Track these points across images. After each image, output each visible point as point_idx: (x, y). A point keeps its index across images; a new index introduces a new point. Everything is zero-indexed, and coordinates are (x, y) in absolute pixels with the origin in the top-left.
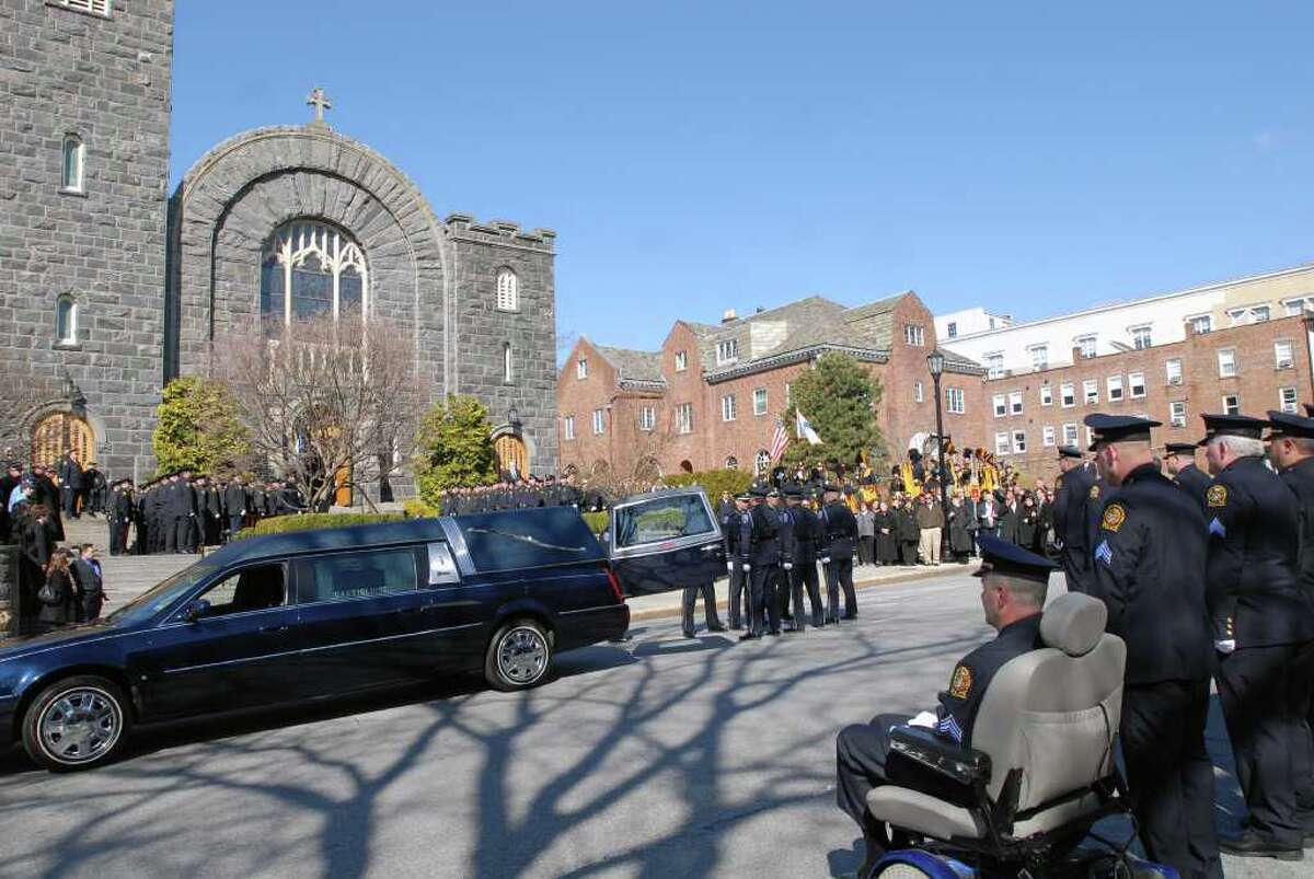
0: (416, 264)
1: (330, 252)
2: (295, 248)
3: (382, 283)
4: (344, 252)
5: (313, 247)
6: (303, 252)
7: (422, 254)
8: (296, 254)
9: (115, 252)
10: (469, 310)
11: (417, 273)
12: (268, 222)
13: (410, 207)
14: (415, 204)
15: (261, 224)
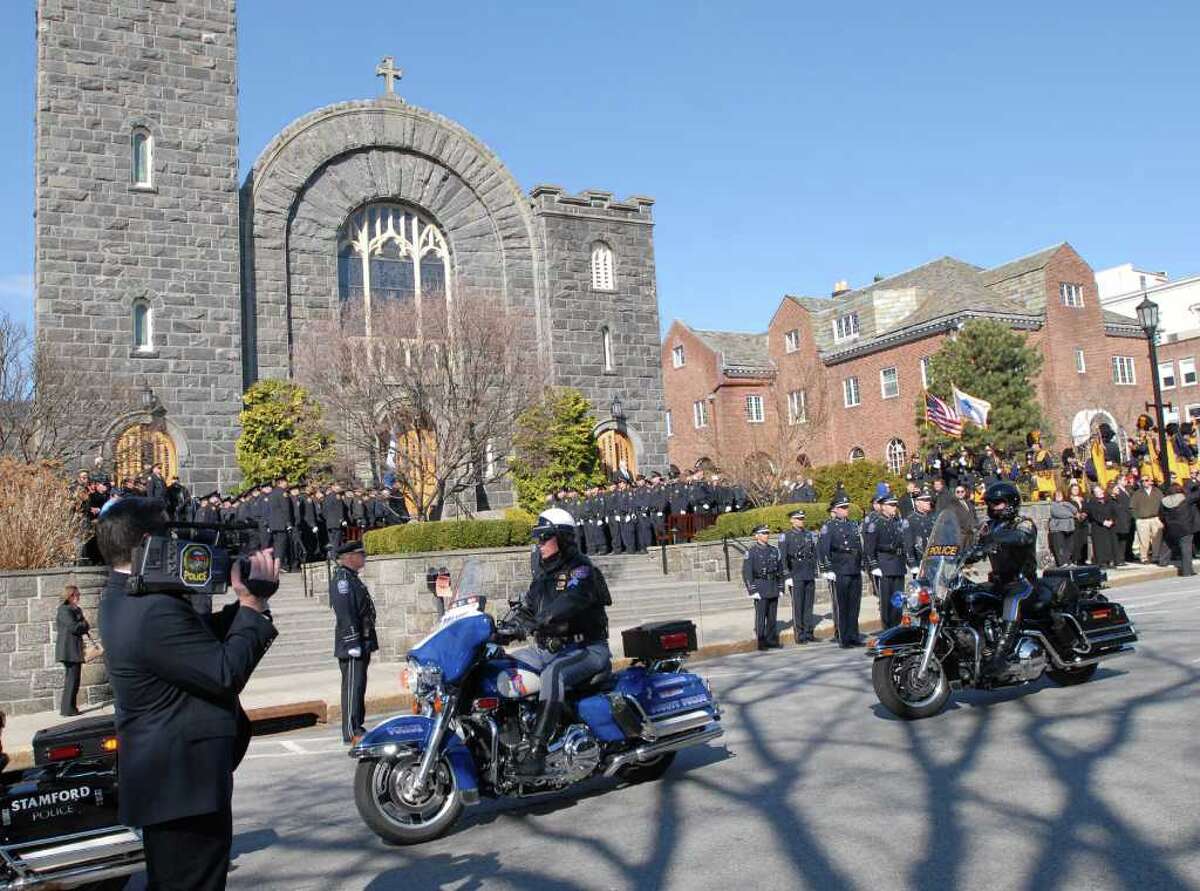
0: (502, 245)
1: (409, 237)
2: (372, 235)
3: (466, 267)
4: (423, 236)
5: (391, 232)
6: (380, 238)
7: (508, 233)
8: (373, 241)
9: (189, 249)
10: (562, 292)
11: (504, 254)
12: (342, 208)
13: (492, 181)
14: (498, 177)
15: (336, 210)
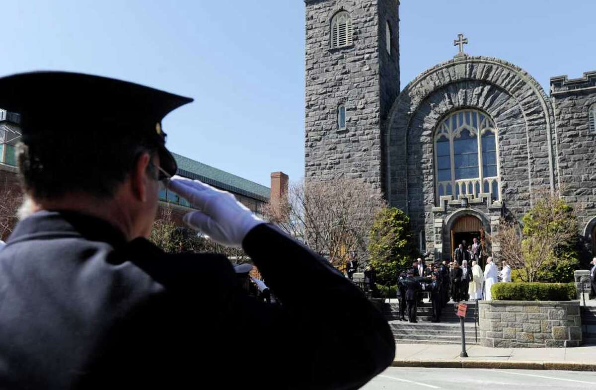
0: (526, 118)
1: (475, 125)
2: (454, 127)
3: (504, 136)
4: (483, 123)
5: (464, 125)
6: (459, 129)
7: (529, 111)
8: (455, 130)
9: (359, 154)
10: (567, 140)
11: (527, 124)
12: (435, 118)
13: (518, 85)
14: (523, 81)
15: (432, 120)
